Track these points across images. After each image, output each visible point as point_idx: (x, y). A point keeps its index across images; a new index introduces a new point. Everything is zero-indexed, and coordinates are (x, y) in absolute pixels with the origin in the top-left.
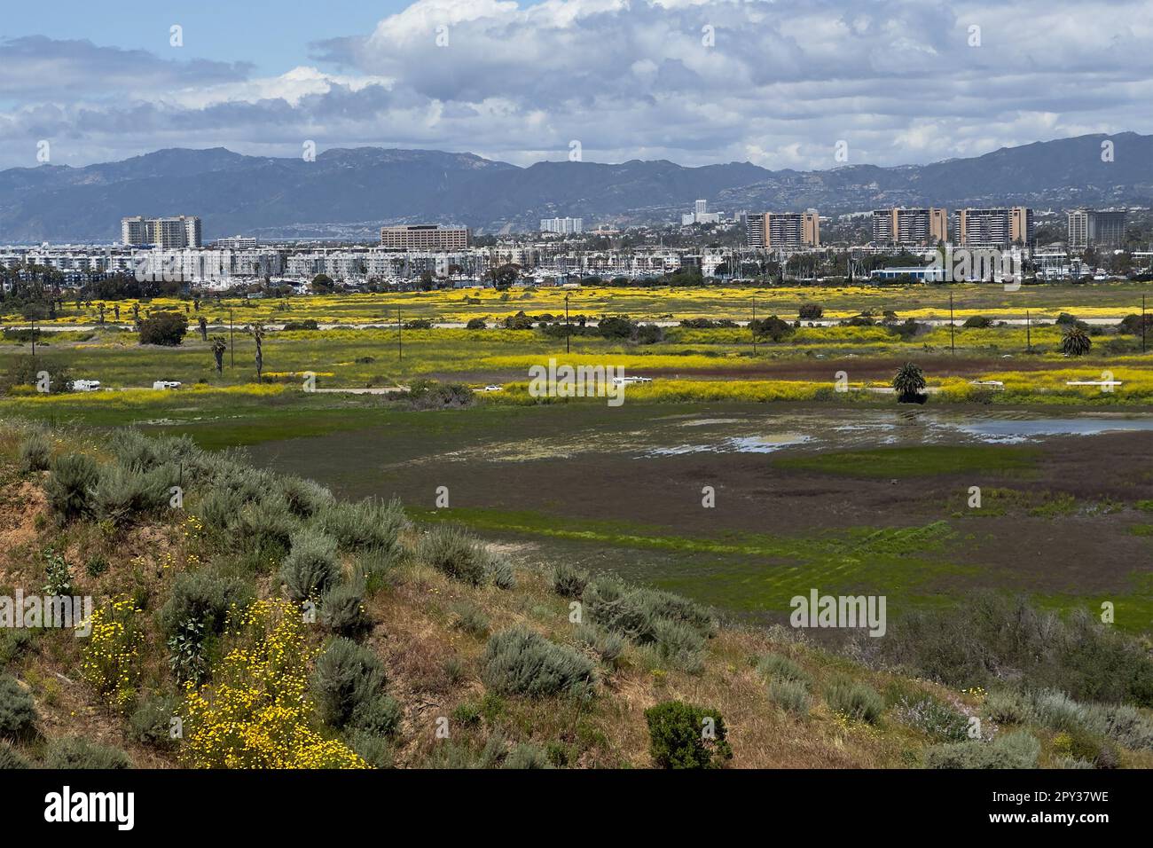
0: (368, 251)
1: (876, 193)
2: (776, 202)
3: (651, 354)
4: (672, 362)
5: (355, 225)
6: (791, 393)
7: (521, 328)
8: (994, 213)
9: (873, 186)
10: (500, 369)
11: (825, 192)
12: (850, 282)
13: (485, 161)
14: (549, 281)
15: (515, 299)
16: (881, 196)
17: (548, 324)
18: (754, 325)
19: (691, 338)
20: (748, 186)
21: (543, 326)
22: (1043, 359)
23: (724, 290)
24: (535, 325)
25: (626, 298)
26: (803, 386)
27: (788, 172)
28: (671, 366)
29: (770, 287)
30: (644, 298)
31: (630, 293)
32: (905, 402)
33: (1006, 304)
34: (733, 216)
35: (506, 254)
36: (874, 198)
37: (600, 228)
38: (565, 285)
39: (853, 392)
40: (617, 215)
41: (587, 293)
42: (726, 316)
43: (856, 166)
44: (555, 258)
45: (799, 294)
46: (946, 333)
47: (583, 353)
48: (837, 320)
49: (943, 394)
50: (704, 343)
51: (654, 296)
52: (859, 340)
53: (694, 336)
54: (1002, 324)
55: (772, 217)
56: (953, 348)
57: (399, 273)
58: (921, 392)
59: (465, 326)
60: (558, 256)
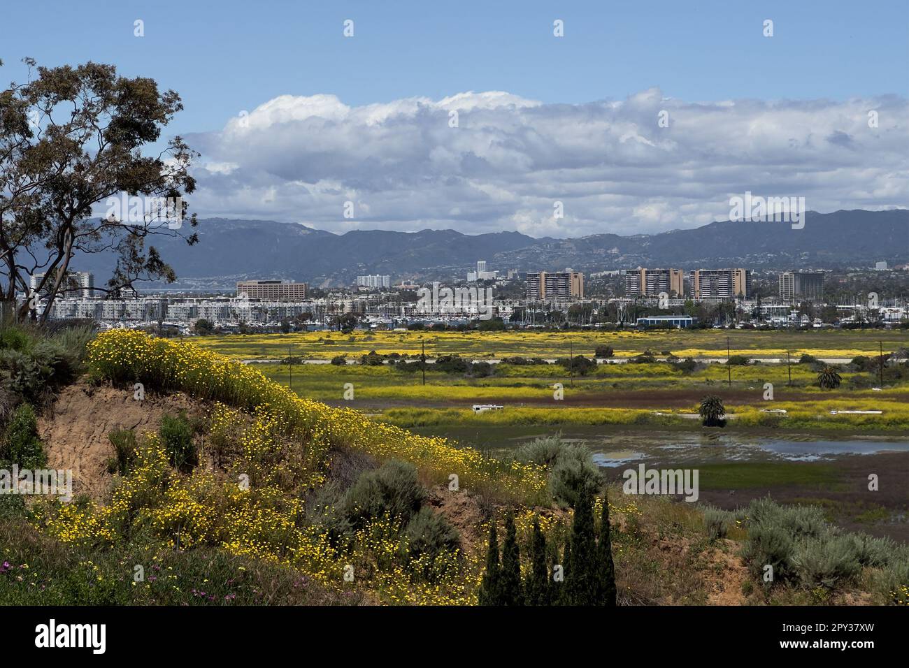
0: (229, 300)
1: (617, 256)
2: (539, 263)
3: (489, 386)
4: (511, 392)
5: (206, 279)
6: (616, 418)
7: (374, 364)
8: (721, 273)
9: (615, 251)
10: (373, 398)
11: (577, 255)
12: (621, 327)
13: (309, 229)
14: (382, 326)
15: (360, 340)
16: (621, 259)
17: (396, 361)
18: (560, 362)
19: (515, 373)
20: (517, 250)
21: (392, 363)
22: (803, 391)
23: (523, 334)
24: (386, 362)
25: (447, 340)
26: (626, 412)
27: (547, 240)
28: (509, 395)
29: (559, 331)
30: (463, 340)
31: (449, 336)
32: (709, 426)
33: (753, 346)
34: (507, 274)
35: (340, 304)
36: (616, 260)
37: (403, 283)
38: (395, 330)
39: (666, 417)
40: (413, 273)
41: (415, 337)
42: (536, 355)
43: (601, 235)
44: (378, 307)
45: (584, 337)
46: (717, 369)
47: (434, 385)
48: (625, 358)
49: (739, 419)
50: (525, 377)
51: (470, 339)
52: (650, 375)
53: (517, 371)
54: (757, 362)
55: (546, 276)
56: (730, 382)
57: (257, 318)
58: (721, 418)
59: (330, 362)
60: (381, 306)
